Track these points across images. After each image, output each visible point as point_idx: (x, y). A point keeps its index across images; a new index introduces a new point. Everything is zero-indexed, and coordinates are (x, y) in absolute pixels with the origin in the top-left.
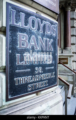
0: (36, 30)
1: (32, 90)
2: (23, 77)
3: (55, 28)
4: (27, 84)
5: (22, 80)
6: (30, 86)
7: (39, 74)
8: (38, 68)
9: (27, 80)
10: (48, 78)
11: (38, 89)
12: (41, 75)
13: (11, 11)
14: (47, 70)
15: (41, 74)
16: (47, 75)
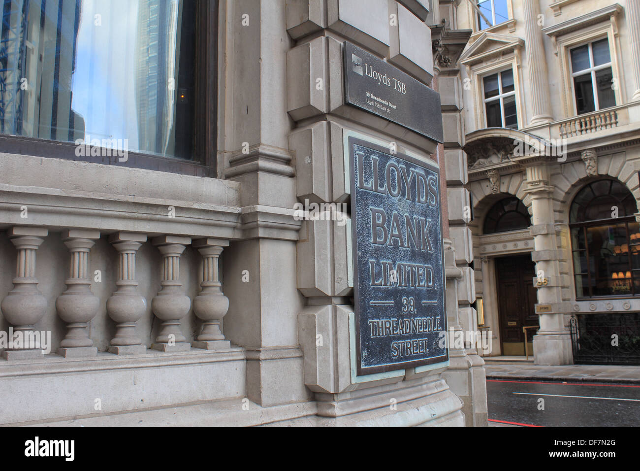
0: (400, 196)
1: (399, 359)
2: (382, 320)
3: (433, 185)
4: (389, 339)
5: (380, 324)
6: (394, 344)
7: (410, 315)
8: (408, 298)
9: (389, 328)
10: (427, 330)
11: (410, 358)
12: (414, 318)
13: (357, 156)
14: (425, 307)
15: (415, 316)
16: (426, 323)
